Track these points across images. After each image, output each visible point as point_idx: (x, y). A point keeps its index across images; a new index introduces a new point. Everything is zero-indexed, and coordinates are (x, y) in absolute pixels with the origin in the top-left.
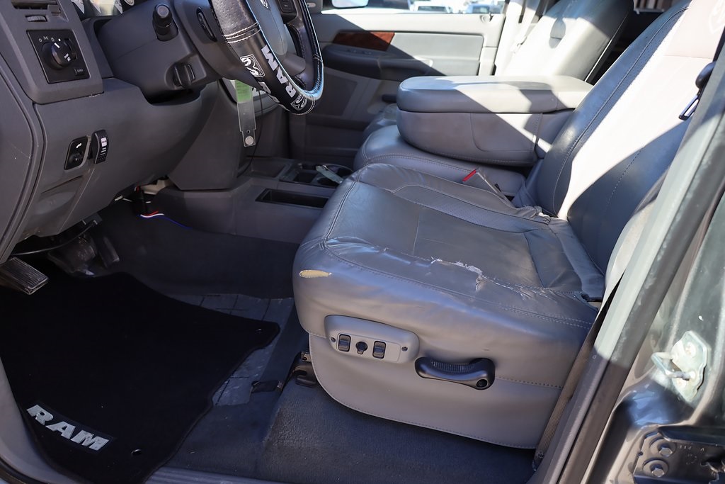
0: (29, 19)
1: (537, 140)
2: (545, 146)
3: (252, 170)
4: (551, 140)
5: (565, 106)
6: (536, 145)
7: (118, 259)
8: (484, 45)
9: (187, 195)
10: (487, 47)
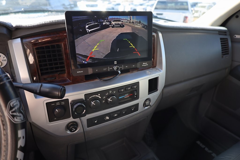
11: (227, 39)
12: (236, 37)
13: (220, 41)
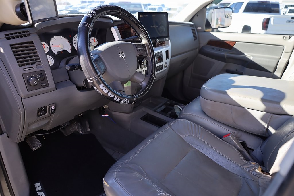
0: (25, 69)
1: (268, 126)
2: (272, 131)
3: (150, 101)
4: (276, 129)
5: (286, 113)
6: (267, 129)
7: (89, 130)
8: (284, 51)
9: (113, 113)
10: (285, 52)
11: (194, 29)
12: (199, 29)
13: (191, 30)
